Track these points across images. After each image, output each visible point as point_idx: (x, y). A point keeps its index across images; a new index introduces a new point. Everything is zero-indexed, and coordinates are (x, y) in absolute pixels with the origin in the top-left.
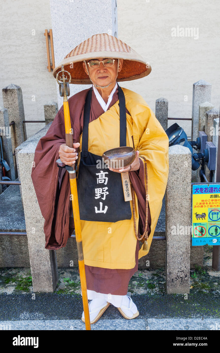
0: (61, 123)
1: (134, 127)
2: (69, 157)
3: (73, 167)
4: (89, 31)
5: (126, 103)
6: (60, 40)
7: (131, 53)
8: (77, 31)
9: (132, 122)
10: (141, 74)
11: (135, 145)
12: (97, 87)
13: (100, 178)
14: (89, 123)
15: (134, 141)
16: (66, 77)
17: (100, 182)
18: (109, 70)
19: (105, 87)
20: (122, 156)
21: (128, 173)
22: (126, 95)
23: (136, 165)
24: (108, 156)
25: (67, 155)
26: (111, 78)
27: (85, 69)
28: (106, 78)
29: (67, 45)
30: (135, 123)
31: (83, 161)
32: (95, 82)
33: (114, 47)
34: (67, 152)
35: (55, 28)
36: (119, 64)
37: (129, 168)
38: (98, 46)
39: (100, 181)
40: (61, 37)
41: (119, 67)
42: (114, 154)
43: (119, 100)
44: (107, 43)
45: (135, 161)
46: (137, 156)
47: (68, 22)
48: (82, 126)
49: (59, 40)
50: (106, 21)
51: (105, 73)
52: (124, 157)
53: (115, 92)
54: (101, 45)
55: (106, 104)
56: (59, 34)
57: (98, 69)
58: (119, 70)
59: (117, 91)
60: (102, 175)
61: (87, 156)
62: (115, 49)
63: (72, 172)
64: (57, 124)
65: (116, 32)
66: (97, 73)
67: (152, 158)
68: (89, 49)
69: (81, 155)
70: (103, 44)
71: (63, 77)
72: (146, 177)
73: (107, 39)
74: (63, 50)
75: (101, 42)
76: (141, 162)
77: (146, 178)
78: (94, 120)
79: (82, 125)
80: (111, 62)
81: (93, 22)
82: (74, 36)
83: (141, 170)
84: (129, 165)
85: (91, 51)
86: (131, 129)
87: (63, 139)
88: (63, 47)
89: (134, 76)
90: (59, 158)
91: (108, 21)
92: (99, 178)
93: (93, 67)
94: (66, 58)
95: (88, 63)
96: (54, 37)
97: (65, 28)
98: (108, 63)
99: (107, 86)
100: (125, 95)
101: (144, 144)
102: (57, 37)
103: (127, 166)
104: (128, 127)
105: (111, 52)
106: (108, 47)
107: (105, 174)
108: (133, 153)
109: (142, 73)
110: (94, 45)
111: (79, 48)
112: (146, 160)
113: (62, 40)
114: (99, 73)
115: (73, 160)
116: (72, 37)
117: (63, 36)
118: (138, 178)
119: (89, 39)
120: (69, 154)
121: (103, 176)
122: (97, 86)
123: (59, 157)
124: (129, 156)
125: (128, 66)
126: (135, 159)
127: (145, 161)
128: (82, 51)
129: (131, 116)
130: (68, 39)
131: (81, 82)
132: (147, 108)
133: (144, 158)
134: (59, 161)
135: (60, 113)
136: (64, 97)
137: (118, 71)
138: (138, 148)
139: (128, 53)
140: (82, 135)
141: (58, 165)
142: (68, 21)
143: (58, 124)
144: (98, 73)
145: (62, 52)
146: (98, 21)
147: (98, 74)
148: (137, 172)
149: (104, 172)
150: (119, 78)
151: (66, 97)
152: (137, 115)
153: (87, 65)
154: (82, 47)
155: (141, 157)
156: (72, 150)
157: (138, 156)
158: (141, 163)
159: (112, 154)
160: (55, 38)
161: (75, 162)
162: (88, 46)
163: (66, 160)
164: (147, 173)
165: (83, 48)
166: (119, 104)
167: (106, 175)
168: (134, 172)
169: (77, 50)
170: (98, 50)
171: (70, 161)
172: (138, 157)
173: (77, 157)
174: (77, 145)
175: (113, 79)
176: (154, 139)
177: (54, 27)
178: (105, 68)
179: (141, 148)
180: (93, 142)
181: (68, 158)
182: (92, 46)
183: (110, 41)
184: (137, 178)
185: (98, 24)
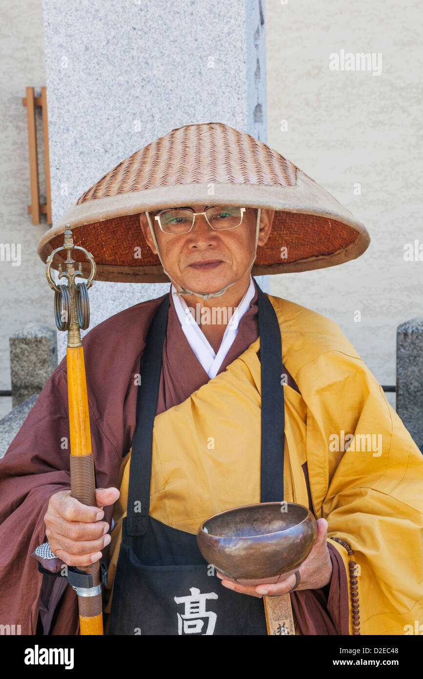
0: (58, 415)
1: (309, 433)
2: (80, 538)
3: (94, 572)
4: (167, 103)
5: (284, 349)
6: (71, 128)
7: (301, 186)
8: (128, 102)
9: (303, 416)
10: (336, 251)
11: (314, 495)
12: (186, 296)
13: (188, 615)
14: (156, 414)
15: (311, 480)
16: (80, 267)
17: (188, 631)
18: (226, 240)
19: (211, 295)
20: (267, 538)
21: (287, 597)
22: (286, 321)
23: (318, 570)
24: (217, 537)
25: (75, 530)
26: (231, 267)
27: (146, 234)
28: (217, 266)
29: (96, 147)
30: (313, 418)
31: (131, 552)
32: (177, 277)
33: (244, 168)
34: (73, 521)
35: (56, 91)
36: (261, 221)
37: (291, 580)
38: (190, 165)
39: (190, 627)
40: (75, 121)
41: (261, 230)
42: (239, 526)
43: (258, 340)
44: (221, 156)
45: (311, 556)
46: (321, 539)
47: (100, 74)
48: (130, 427)
49: (68, 130)
50: (226, 72)
51: (211, 251)
52: (274, 541)
53: (248, 311)
54: (198, 161)
55: (216, 352)
56: (69, 111)
57: (189, 236)
58: (260, 239)
59: (255, 309)
60: (195, 605)
61: (143, 534)
62: (244, 174)
63: (89, 593)
64: (44, 418)
65: (259, 106)
66: (185, 251)
67: (375, 545)
68: (159, 175)
69: (126, 528)
70: (206, 159)
71: (70, 266)
72: (353, 612)
73: (220, 143)
74: (80, 161)
75: (199, 151)
76: (335, 558)
77: (353, 617)
78: (172, 405)
79: (132, 422)
80: (234, 215)
81: (182, 74)
82: (119, 117)
83: (333, 589)
84: (291, 569)
85: (164, 183)
86: (302, 440)
87: (63, 472)
88: (81, 153)
89: (314, 258)
90: (46, 540)
91: (233, 72)
92: (184, 614)
93: (173, 229)
94: (82, 202)
95: (157, 218)
96: (53, 121)
97: (91, 92)
98: (223, 217)
99: (219, 291)
100: (280, 321)
101: (346, 491)
102: (64, 121)
103: (283, 572)
104: (288, 431)
105: (230, 185)
106: (221, 169)
107: (207, 600)
108: (306, 527)
109: (339, 249)
110: (177, 163)
111: (127, 171)
112: (353, 552)
113: (79, 128)
114: (193, 252)
115: (93, 550)
116: (111, 121)
117: (81, 117)
118: (325, 615)
119: (160, 139)
120: (82, 526)
121: (198, 607)
122: (184, 292)
123: (46, 537)
124: (290, 538)
125: (293, 225)
126: (313, 550)
127: (349, 554)
128: (136, 182)
129: (300, 393)
130: (98, 128)
131: (135, 275)
132: (354, 366)
133: (345, 543)
134: (44, 553)
135: (57, 380)
136: (71, 333)
137: (257, 243)
138: (324, 506)
139: (289, 190)
140: (129, 456)
141: (40, 564)
142: (100, 72)
143: (47, 419)
144: (188, 249)
145: (78, 167)
146: (200, 73)
147: (190, 252)
148: (321, 592)
149: (201, 593)
150: (262, 263)
151: (76, 333)
152: (320, 392)
153: (154, 223)
154: (136, 166)
155: (337, 540)
156: (92, 514)
157: (324, 538)
158: (335, 563)
159: (234, 529)
160: (55, 122)
161: (99, 555)
162: (156, 163)
163: (68, 550)
164: (356, 598)
165: (140, 171)
166: (259, 354)
167: (210, 606)
168: (311, 595)
169: (120, 177)
170: (189, 178)
171: (82, 552)
172: (324, 541)
173: (108, 539)
174: (110, 495)
175: (241, 270)
176: (381, 476)
177: (52, 89)
178: (214, 233)
179: (337, 507)
180: (166, 483)
181: (76, 540)
182: (169, 166)
183: (231, 149)
184: (321, 614)
185: (201, 80)
